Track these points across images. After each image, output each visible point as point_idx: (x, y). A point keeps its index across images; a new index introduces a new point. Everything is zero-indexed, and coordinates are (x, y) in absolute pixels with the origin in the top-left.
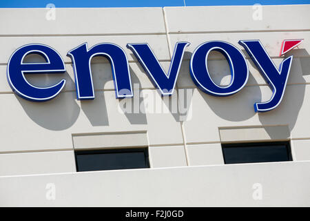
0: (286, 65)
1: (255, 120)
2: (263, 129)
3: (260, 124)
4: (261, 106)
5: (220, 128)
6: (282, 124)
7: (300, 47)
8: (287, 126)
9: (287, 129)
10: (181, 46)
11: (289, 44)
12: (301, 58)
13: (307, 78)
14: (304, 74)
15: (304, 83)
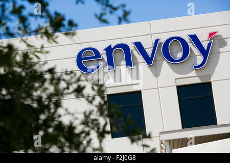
0: (209, 45)
1: (194, 73)
2: (197, 77)
3: (196, 75)
4: (195, 67)
5: (176, 79)
6: (207, 74)
7: (218, 34)
8: (210, 75)
9: (210, 76)
10: (157, 41)
11: (211, 34)
12: (219, 40)
13: (221, 50)
14: (220, 48)
15: (219, 53)
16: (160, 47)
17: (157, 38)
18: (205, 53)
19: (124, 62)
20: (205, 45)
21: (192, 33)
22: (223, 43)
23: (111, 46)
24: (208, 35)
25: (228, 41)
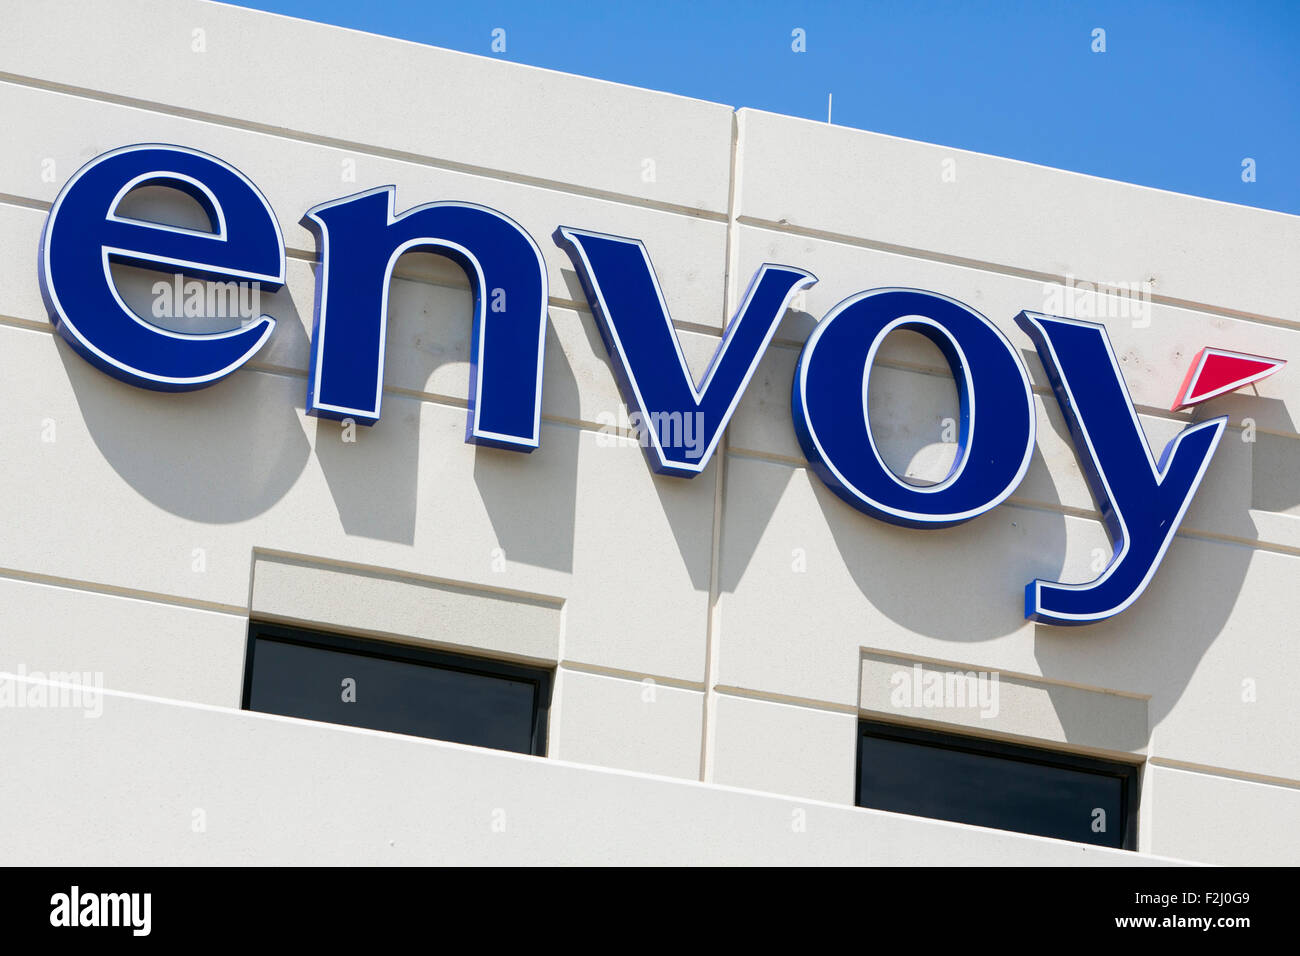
2: (1043, 695)
3: (1035, 671)
4: (1054, 598)
5: (866, 654)
7: (1265, 390)
8: (1142, 702)
10: (776, 284)
11: (1220, 370)
13: (1267, 523)
14: (1260, 504)
15: (1249, 542)
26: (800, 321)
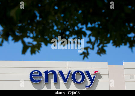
0: (94, 77)
4: (87, 86)
7: (99, 72)
10: (70, 71)
11: (96, 72)
13: (99, 80)
14: (99, 79)
15: (98, 81)
16: (71, 74)
17: (70, 70)
18: (92, 80)
19: (53, 80)
20: (92, 76)
21: (87, 70)
22: (100, 77)
23: (47, 71)
24: (94, 72)
25: (103, 76)
26: (71, 73)
